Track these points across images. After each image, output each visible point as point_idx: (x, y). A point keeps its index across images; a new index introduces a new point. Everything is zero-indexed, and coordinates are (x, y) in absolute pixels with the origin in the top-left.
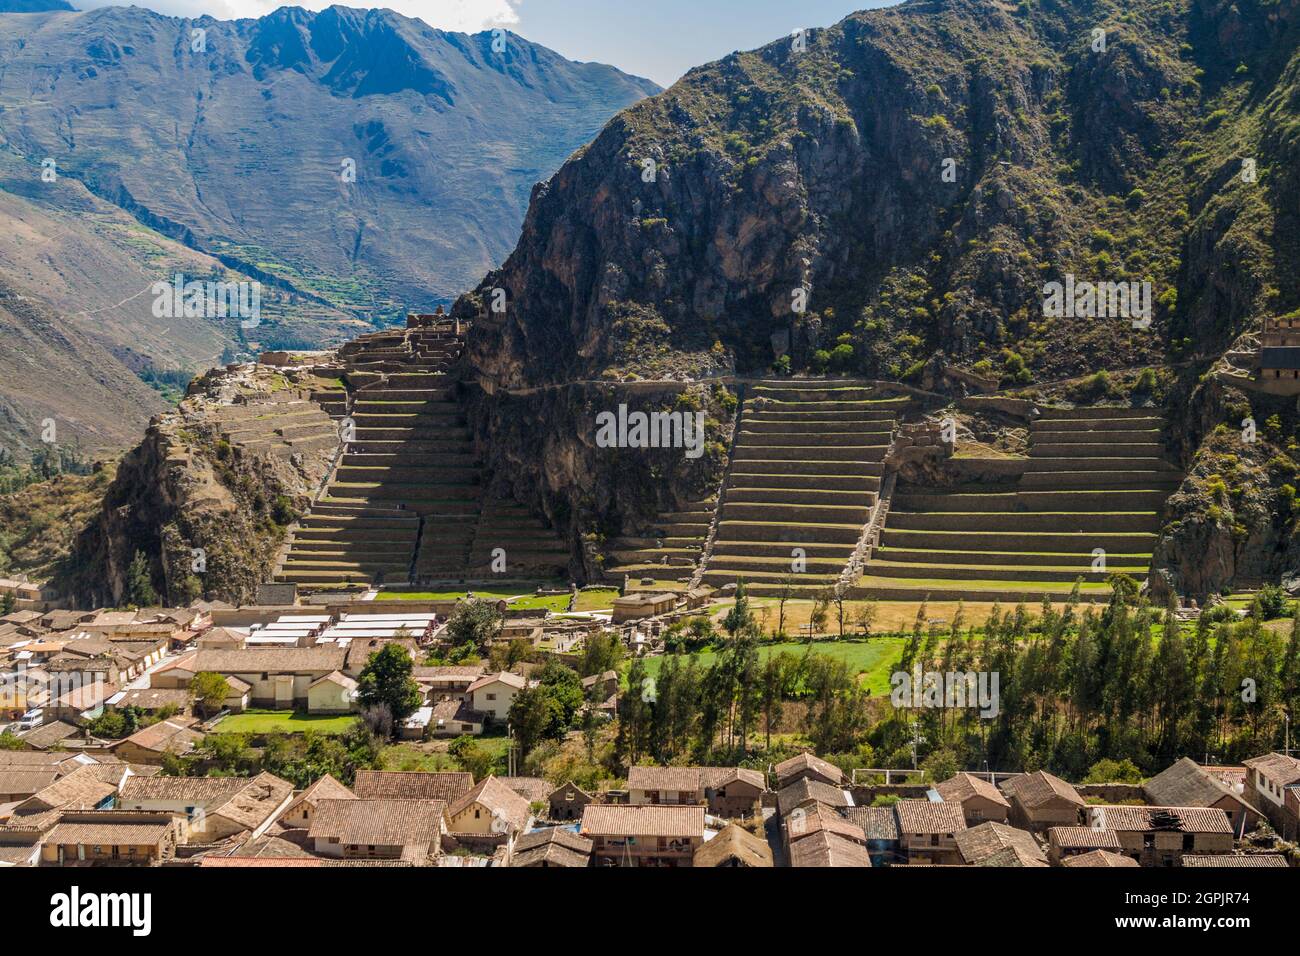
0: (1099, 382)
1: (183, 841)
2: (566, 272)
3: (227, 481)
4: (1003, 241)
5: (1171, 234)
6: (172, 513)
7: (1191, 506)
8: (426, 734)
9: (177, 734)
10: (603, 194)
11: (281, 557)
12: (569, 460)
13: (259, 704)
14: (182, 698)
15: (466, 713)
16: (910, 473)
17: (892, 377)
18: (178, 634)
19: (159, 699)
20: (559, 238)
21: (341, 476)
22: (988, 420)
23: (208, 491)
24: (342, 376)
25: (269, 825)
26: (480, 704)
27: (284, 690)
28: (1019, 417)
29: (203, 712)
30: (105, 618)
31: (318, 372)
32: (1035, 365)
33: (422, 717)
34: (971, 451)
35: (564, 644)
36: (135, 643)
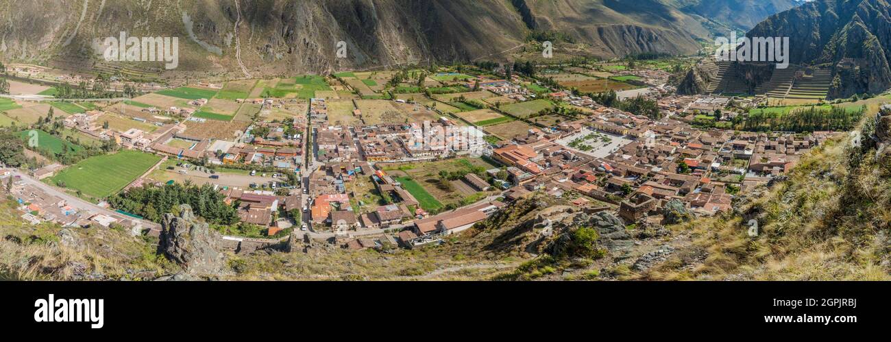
0: (824, 66)
1: (688, 139)
3: (701, 76)
5: (835, 42)
6: (693, 82)
7: (833, 86)
8: (722, 120)
9: (690, 118)
11: (709, 87)
12: (749, 75)
13: (702, 114)
14: (691, 112)
15: (728, 118)
16: (796, 79)
18: (693, 100)
19: (689, 112)
22: (808, 72)
23: (699, 78)
25: (697, 138)
26: (730, 117)
27: (705, 112)
29: (695, 114)
30: (684, 96)
33: (723, 118)
34: (805, 76)
35: (744, 105)
36: (687, 102)
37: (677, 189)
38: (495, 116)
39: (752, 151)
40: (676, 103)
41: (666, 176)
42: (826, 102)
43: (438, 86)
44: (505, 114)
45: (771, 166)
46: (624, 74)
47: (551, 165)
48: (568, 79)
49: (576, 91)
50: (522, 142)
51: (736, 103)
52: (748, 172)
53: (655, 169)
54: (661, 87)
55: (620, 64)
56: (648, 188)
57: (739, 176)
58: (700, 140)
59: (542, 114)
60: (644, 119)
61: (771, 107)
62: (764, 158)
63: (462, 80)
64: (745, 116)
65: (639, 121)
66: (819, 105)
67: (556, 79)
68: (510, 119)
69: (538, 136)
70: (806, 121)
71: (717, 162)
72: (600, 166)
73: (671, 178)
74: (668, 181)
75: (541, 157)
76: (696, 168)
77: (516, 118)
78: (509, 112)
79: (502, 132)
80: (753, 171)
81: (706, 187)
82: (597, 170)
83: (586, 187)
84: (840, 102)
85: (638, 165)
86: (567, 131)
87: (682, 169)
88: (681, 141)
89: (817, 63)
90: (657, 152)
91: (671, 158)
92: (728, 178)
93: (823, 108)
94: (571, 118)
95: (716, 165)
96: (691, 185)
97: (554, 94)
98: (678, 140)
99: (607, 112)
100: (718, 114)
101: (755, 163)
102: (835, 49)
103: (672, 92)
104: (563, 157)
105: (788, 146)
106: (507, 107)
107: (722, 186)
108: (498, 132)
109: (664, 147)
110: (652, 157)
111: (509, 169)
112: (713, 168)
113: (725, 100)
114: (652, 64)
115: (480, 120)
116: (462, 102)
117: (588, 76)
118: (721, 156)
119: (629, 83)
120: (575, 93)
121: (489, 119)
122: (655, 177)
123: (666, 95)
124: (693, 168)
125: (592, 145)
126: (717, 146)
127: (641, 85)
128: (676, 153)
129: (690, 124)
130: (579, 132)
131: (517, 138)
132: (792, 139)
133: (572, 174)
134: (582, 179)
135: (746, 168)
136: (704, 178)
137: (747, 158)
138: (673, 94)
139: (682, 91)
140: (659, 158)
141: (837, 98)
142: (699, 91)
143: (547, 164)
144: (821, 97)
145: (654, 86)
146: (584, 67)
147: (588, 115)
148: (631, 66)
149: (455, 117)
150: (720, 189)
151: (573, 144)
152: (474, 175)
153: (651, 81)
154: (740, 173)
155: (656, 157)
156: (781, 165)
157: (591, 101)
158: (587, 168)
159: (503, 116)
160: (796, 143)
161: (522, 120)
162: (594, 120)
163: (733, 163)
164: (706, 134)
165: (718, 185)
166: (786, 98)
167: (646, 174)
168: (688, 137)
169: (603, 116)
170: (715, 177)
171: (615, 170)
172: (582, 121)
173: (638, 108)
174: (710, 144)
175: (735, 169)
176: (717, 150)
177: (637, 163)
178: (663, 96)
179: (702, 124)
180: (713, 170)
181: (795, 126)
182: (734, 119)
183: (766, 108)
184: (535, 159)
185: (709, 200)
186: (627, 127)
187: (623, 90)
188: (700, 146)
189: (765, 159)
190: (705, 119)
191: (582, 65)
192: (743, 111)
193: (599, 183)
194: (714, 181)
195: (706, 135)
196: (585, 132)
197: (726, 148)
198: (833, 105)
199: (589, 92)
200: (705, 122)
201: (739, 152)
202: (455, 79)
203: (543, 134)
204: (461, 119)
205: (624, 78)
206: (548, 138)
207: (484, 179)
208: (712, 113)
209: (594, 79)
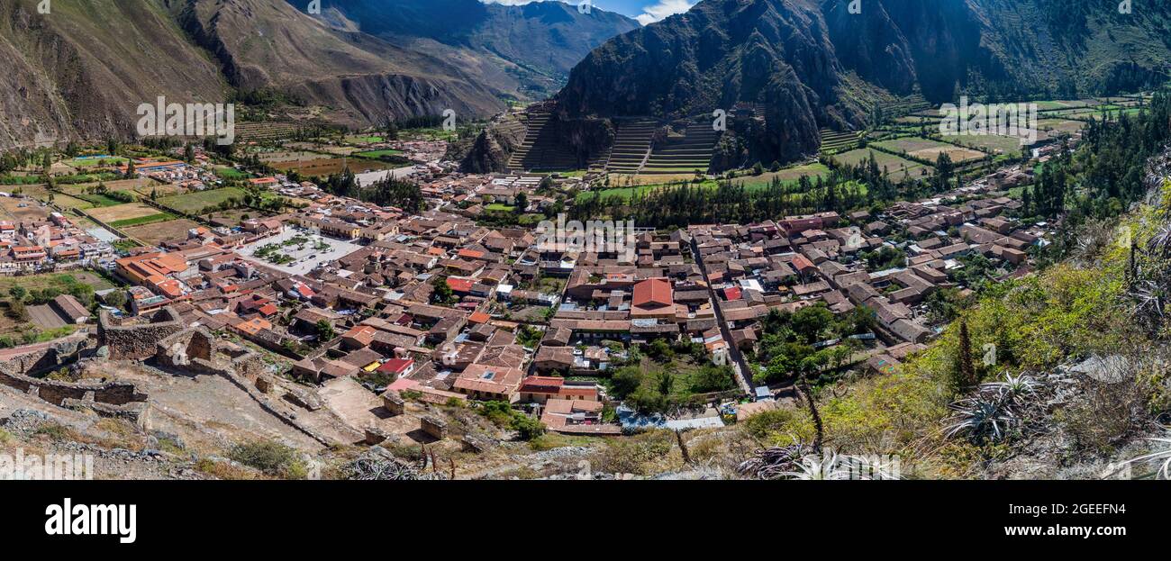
0: (703, 117)
1: (463, 242)
2: (578, 90)
3: (499, 143)
4: (682, 81)
5: (722, 78)
6: (486, 151)
7: (719, 150)
8: (529, 212)
9: (476, 210)
10: (587, 71)
11: (510, 160)
12: (577, 137)
13: (498, 202)
14: (479, 200)
15: (539, 208)
16: (658, 141)
17: (654, 116)
18: (485, 181)
19: (476, 200)
20: (576, 82)
21: (526, 140)
22: (676, 128)
23: (496, 146)
24: (527, 115)
25: (480, 241)
26: (542, 205)
27: (503, 199)
28: (685, 126)
29: (485, 203)
30: (470, 176)
31: (521, 114)
32: (688, 112)
33: (530, 208)
34: (673, 135)
35: (568, 187)
36: (475, 184)
37: (422, 336)
38: (147, 212)
39: (574, 262)
40: (453, 187)
41: (406, 308)
42: (709, 177)
43: (70, 174)
44: (164, 208)
45: (608, 288)
46: (379, 148)
47: (209, 286)
48: (286, 158)
49: (295, 175)
50: (173, 248)
51: (555, 184)
52: (564, 301)
53: (392, 295)
54: (434, 164)
55: (376, 134)
56: (366, 330)
57: (546, 309)
58: (483, 244)
59: (224, 207)
60: (395, 212)
61: (614, 188)
62: (595, 274)
63: (112, 165)
64: (567, 204)
65: (385, 216)
66: (695, 181)
67: (265, 160)
68: (170, 216)
69: (202, 239)
70: (674, 208)
71: (509, 284)
72: (293, 289)
73: (415, 312)
74: (410, 318)
75: (195, 272)
76: (468, 294)
77: (180, 215)
78: (173, 206)
79: (151, 235)
80: (573, 299)
81: (479, 330)
82: (285, 295)
83: (253, 325)
84: (732, 176)
85: (361, 289)
86: (254, 232)
87: (440, 294)
88: (449, 246)
89: (691, 113)
90: (402, 264)
91: (425, 276)
92: (523, 314)
93: (704, 186)
94: (269, 212)
95: (505, 288)
96: (448, 327)
97: (255, 181)
98: (444, 245)
99: (336, 203)
100: (521, 200)
101: (578, 284)
102: (722, 89)
103: (451, 170)
104: (235, 273)
105: (641, 251)
106: (172, 199)
107: (511, 330)
108: (141, 236)
109: (416, 257)
110: (391, 274)
111: (132, 289)
112: (499, 294)
113: (536, 180)
114: (429, 133)
115: (119, 219)
116: (101, 194)
117: (319, 153)
118: (516, 271)
119: (384, 161)
120: (293, 178)
121: (136, 216)
122: (386, 311)
123: (441, 176)
124: (462, 294)
125: (292, 255)
126: (514, 254)
127: (402, 162)
128: (437, 266)
129: (473, 219)
130: (277, 233)
131: (168, 243)
132: (648, 238)
133: (236, 300)
134: (253, 310)
135: (560, 295)
136: (480, 314)
137: (565, 274)
138: (454, 173)
139: (467, 168)
140: (401, 276)
141: (726, 170)
142: (496, 168)
143: (204, 284)
144: (701, 169)
145: (423, 163)
146: (316, 141)
147: (299, 209)
148: (393, 136)
149: (81, 214)
150: (506, 335)
151: (261, 253)
152: (70, 299)
153: (419, 156)
154: (549, 304)
155: (398, 273)
156: (627, 287)
157: (316, 189)
158: (267, 292)
159: (160, 212)
160: (656, 245)
161: (189, 216)
162: (307, 215)
163: (538, 284)
164: (495, 233)
165: (503, 328)
166: (641, 173)
167: (372, 303)
168: (463, 240)
169: (324, 210)
170: (502, 311)
171: (318, 295)
172: (286, 217)
173: (389, 196)
174: (500, 250)
175: (540, 296)
176: (511, 261)
177: (360, 283)
178: (435, 177)
179: (495, 219)
180: (501, 297)
181: (654, 217)
182: (549, 208)
183: (605, 189)
184: (184, 275)
185: (479, 357)
186: (361, 225)
187: (372, 171)
188: (482, 254)
189: (598, 276)
190: (500, 211)
191: (313, 139)
192: (565, 196)
193: (282, 318)
194: (497, 319)
195: (495, 236)
196: (288, 233)
197: (527, 258)
198: (720, 181)
199: (314, 176)
200: (500, 215)
201: (551, 264)
202: (101, 163)
203: (213, 237)
204: (90, 217)
205: (378, 154)
206: (220, 242)
207: (84, 305)
208: (512, 200)
209: (328, 157)
